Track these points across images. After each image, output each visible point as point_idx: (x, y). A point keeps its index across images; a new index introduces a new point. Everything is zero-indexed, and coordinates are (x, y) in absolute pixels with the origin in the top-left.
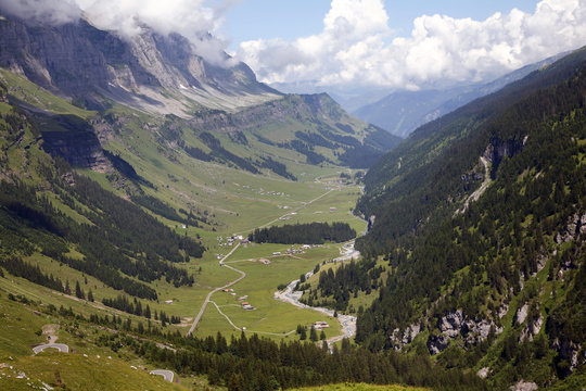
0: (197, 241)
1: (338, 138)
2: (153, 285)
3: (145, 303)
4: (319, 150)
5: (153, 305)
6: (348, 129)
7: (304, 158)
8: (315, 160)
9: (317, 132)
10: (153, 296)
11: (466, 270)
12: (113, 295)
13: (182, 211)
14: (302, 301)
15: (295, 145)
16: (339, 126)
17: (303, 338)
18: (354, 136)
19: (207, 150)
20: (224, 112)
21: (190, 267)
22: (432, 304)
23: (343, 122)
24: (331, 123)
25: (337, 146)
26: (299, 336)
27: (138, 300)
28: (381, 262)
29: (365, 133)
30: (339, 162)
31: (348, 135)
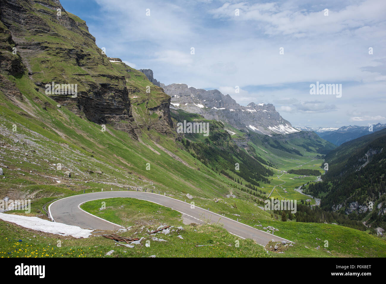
0: (272, 171)
1: (317, 145)
2: (258, 182)
3: (256, 187)
4: (310, 148)
5: (258, 188)
6: (320, 142)
7: (305, 150)
8: (309, 150)
9: (310, 143)
10: (258, 185)
11: (360, 189)
12: (248, 183)
13: (267, 162)
14: (303, 192)
15: (303, 146)
16: (317, 141)
17: (303, 203)
18: (322, 144)
19: (276, 145)
20: (282, 135)
21: (270, 178)
22: (347, 199)
23: (319, 140)
24: (315, 140)
25: (316, 147)
26: (301, 203)
27: (254, 186)
28: (329, 183)
29: (325, 143)
30: (317, 152)
31: (320, 144)
